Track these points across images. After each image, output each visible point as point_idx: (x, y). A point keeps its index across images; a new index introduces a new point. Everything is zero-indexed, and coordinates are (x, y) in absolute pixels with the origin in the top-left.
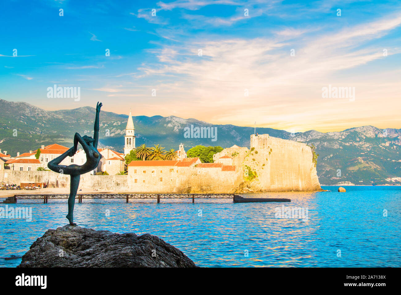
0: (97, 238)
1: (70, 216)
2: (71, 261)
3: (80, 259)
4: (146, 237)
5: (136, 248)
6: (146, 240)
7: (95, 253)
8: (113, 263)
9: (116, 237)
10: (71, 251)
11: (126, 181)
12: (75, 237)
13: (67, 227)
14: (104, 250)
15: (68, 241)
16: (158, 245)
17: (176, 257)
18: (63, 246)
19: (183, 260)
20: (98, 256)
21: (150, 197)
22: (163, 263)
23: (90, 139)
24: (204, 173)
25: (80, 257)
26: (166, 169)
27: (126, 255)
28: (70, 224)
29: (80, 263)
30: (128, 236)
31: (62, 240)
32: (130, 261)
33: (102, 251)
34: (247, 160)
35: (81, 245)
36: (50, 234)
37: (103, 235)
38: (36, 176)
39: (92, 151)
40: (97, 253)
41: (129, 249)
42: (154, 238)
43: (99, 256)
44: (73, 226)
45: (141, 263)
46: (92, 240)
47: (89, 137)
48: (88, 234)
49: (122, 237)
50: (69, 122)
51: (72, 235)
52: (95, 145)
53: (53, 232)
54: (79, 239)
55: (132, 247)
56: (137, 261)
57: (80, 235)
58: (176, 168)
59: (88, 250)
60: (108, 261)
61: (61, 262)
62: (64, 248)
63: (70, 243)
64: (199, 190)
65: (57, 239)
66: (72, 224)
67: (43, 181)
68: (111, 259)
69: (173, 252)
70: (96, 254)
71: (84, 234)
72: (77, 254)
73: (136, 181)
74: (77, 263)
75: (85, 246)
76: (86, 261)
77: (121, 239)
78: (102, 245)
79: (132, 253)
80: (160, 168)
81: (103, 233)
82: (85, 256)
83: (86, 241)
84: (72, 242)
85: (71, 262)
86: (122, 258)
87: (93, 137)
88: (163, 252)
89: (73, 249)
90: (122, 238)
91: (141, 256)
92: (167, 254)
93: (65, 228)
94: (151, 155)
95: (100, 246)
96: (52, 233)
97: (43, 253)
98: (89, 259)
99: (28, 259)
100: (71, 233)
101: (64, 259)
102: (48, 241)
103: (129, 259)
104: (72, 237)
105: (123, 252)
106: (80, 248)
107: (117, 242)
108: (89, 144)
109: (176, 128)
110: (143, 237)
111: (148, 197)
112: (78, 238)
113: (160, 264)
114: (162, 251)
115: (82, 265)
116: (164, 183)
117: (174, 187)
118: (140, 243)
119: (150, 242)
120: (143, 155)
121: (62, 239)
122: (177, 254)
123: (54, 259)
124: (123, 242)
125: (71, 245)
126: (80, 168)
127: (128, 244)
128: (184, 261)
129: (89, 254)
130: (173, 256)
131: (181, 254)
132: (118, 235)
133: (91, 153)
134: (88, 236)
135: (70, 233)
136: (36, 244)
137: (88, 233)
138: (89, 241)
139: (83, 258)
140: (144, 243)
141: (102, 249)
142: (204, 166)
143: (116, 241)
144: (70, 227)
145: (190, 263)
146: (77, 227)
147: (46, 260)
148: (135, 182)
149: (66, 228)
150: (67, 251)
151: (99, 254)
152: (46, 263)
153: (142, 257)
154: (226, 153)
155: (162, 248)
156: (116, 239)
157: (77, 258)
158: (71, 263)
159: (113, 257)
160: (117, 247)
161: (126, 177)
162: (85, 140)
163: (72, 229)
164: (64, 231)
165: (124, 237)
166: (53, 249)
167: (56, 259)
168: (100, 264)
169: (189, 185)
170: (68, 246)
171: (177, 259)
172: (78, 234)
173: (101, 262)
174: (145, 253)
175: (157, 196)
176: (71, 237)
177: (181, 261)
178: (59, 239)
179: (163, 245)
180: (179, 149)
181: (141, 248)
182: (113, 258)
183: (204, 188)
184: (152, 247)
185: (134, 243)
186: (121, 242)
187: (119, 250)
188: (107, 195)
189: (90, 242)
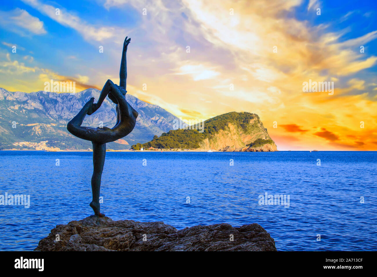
0: (154, 233)
1: (95, 205)
12: (121, 233)
15: (115, 240)
28: (96, 215)
30: (225, 228)
37: (163, 228)
39: (130, 108)
48: (138, 229)
49: (215, 230)
53: (67, 228)
54: (130, 237)
57: (127, 231)
65: (96, 239)
66: (98, 215)
71: (131, 229)
75: (146, 246)
77: (216, 233)
93: (95, 222)
100: (110, 228)
112: (127, 235)
134: (140, 232)
135: (108, 229)
144: (104, 220)
149: (97, 221)
163: (106, 222)
172: (123, 229)
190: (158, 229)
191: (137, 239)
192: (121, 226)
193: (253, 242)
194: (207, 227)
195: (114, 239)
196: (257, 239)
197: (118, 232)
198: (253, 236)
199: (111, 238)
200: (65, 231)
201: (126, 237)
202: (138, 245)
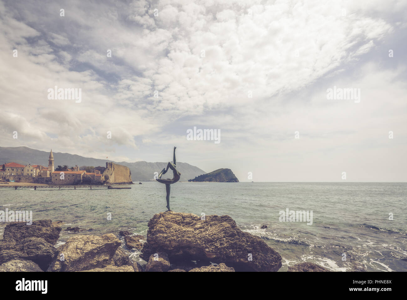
0: (191, 218)
1: (168, 206)
7: (205, 227)
8: (223, 233)
11: (51, 180)
26: (71, 175)
43: (210, 229)
49: (212, 217)
66: (170, 210)
80: (68, 174)
116: (70, 181)
117: (75, 182)
129: (200, 228)
137: (184, 215)
138: (187, 220)
139: (200, 231)
143: (211, 220)
148: (56, 180)
158: (195, 234)
167: (184, 232)
168: (216, 233)
182: (221, 230)
190: (191, 216)
191: (184, 220)
192: (178, 215)
193: (227, 222)
194: (209, 216)
196: (228, 221)
197: (177, 217)
198: (226, 220)
199: (174, 219)
200: (158, 216)
201: (179, 219)
202: (184, 222)
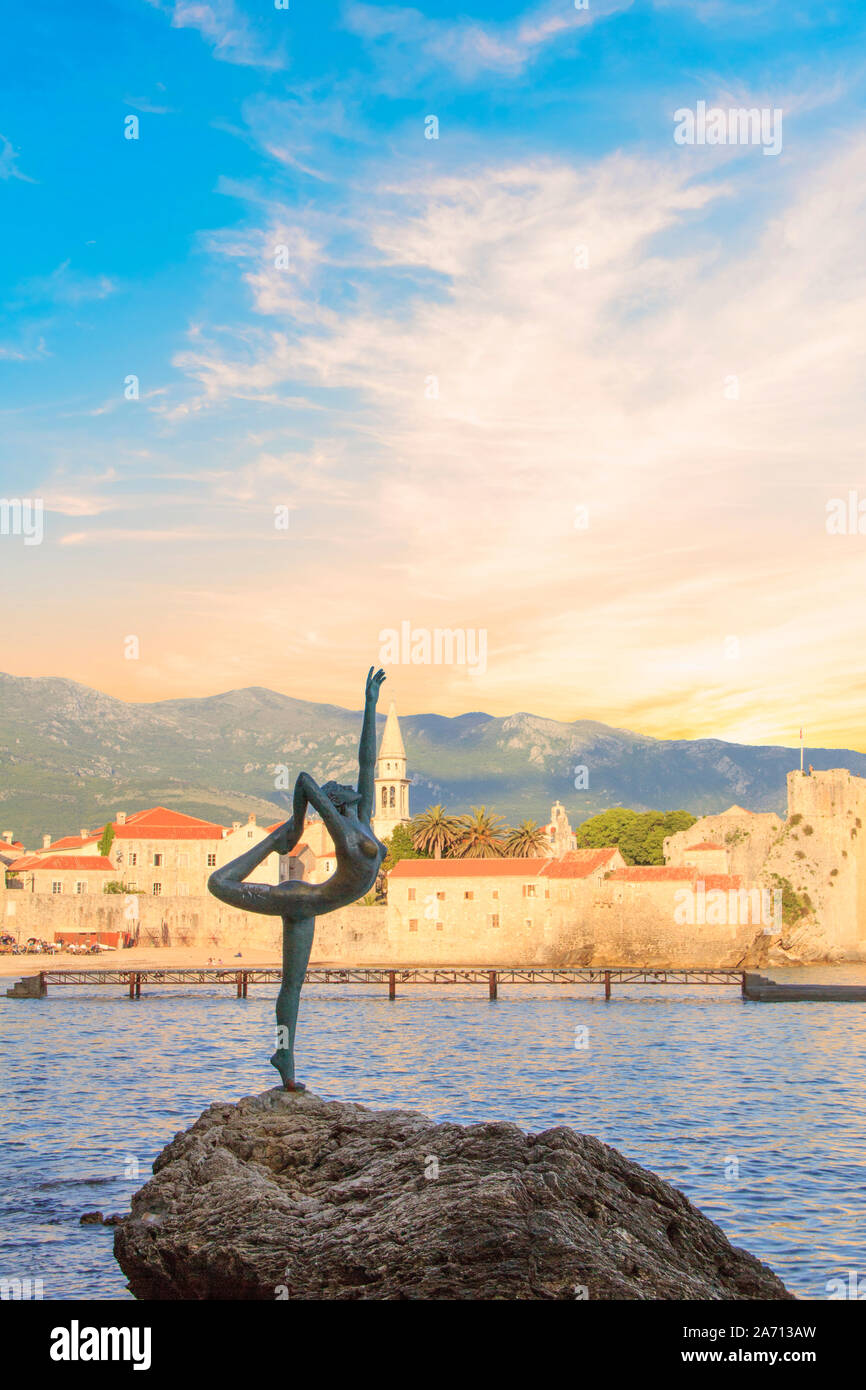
0: (380, 1136)
1: (282, 1061)
2: (301, 1219)
3: (329, 1212)
4: (558, 1140)
5: (528, 1179)
6: (559, 1151)
7: (383, 1193)
8: (448, 1230)
9: (452, 1138)
10: (294, 1183)
11: (381, 925)
12: (304, 1131)
13: (274, 1097)
14: (411, 1184)
15: (280, 1144)
16: (601, 1168)
17: (665, 1214)
18: (264, 1164)
19: (689, 1223)
20: (393, 1203)
21: (466, 980)
22: (624, 1234)
23: (346, 793)
24: (637, 899)
25: (330, 1205)
26: (508, 886)
27: (495, 1202)
28: (285, 1086)
29: (329, 1226)
30: (493, 1135)
31: (261, 1142)
32: (511, 1228)
33: (405, 1186)
34: (779, 857)
35: (327, 1161)
36: (218, 1117)
37: (400, 1125)
38: (101, 910)
39: (354, 834)
40: (389, 1194)
41: (502, 1181)
42: (585, 1140)
43: (398, 1204)
44: (295, 1094)
45: (554, 1236)
46: (364, 1144)
47: (344, 787)
48: (348, 1123)
49: (470, 1136)
50: (197, 738)
51: (294, 1126)
52: (365, 814)
53: (227, 1111)
54: (317, 1141)
55: (514, 1176)
56: (539, 1228)
57: (322, 1126)
58: (542, 882)
59: (357, 1183)
60: (433, 1222)
61: (266, 1221)
62: (270, 1171)
63: (290, 1153)
64: (620, 955)
65: (243, 1139)
66: (290, 1086)
67: (121, 927)
68: (442, 1216)
69: (653, 1195)
70: (385, 1195)
71: (334, 1122)
72: (316, 1193)
73: (413, 924)
74: (323, 1227)
75: (342, 1164)
76: (354, 1221)
77: (467, 1145)
78: (403, 1165)
79: (517, 1199)
80: (491, 883)
81: (401, 1119)
82: (345, 1201)
83: (345, 1150)
84: (296, 1149)
85: (300, 1222)
86: (480, 1217)
87: (355, 789)
88: (620, 1196)
89: (298, 1173)
90: (472, 1139)
91: (547, 1208)
92: (636, 1202)
93: (269, 1100)
94: (460, 840)
95: (396, 1169)
96: (226, 1117)
97: (204, 1188)
98: (363, 1215)
99: (153, 1208)
100: (290, 1118)
101: (277, 1211)
102: (214, 1143)
103: (508, 1217)
104: (295, 1131)
105: (481, 1192)
106: (323, 1172)
107: (455, 1155)
108: (343, 812)
109: (534, 751)
110: (545, 1138)
111: (459, 979)
112: (314, 1135)
113: (616, 1239)
114: (618, 1190)
115: (340, 1237)
116: (505, 933)
117: (538, 945)
118: (538, 1159)
119: (576, 1158)
120: (436, 840)
121: (262, 1139)
122: (666, 1203)
123: (243, 1209)
124: (475, 1156)
125: (292, 1161)
126: (318, 892)
127: (494, 1161)
128: (694, 1229)
129: (359, 1195)
130: (655, 1208)
131: (680, 1201)
132: (458, 1129)
133: (352, 841)
134: (349, 1131)
135: (285, 1119)
136: (174, 1155)
137: (349, 1119)
138: (353, 1147)
139: (342, 1211)
140: (553, 1159)
141: (405, 1180)
142: (634, 877)
143: (453, 1152)
144: (287, 1097)
145: (714, 1237)
146: (309, 1096)
147: (215, 1213)
148: (410, 930)
149: (273, 1101)
150: (280, 1182)
151: (397, 1197)
152: (215, 1223)
153: (555, 1214)
154: (707, 834)
155: (616, 1177)
156: (452, 1142)
157: (322, 1210)
158: (302, 1225)
159: (449, 1209)
160: (457, 1174)
161: (382, 912)
162: (330, 796)
163: (293, 1102)
164: (265, 1110)
165: (479, 1135)
166: (235, 1173)
167: (250, 1211)
168: (404, 1233)
169: (587, 937)
170: (285, 1165)
171: (669, 1219)
172: (314, 1122)
173: (405, 1225)
174: (562, 1198)
175: (488, 975)
176: (290, 1133)
177: (682, 1228)
178: (253, 1139)
179: (618, 1169)
180: (551, 822)
181: (545, 1177)
182: (449, 1214)
183: (637, 947)
184: (584, 1176)
185: (515, 1159)
186: (471, 1156)
187: (465, 1184)
188: (328, 973)
189: (355, 1150)
192: (316, 1115)
195: (279, 1141)
197: (299, 1127)
201: (308, 1140)
